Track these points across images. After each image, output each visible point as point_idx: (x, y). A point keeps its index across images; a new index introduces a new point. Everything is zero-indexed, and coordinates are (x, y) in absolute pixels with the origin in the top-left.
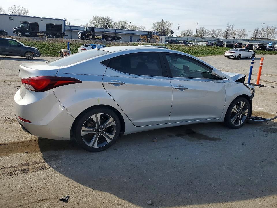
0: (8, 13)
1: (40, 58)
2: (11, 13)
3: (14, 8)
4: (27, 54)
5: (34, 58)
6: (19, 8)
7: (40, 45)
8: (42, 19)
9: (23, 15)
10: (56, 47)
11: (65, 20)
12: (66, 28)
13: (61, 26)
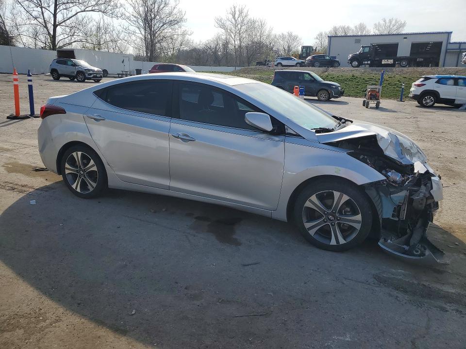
0: (372, 33)
1: (342, 99)
2: (377, 33)
3: (382, 23)
4: (320, 93)
5: (332, 99)
6: (390, 21)
7: (364, 79)
8: (406, 36)
9: (395, 33)
10: (388, 82)
11: (449, 34)
12: (450, 47)
13: (440, 44)
